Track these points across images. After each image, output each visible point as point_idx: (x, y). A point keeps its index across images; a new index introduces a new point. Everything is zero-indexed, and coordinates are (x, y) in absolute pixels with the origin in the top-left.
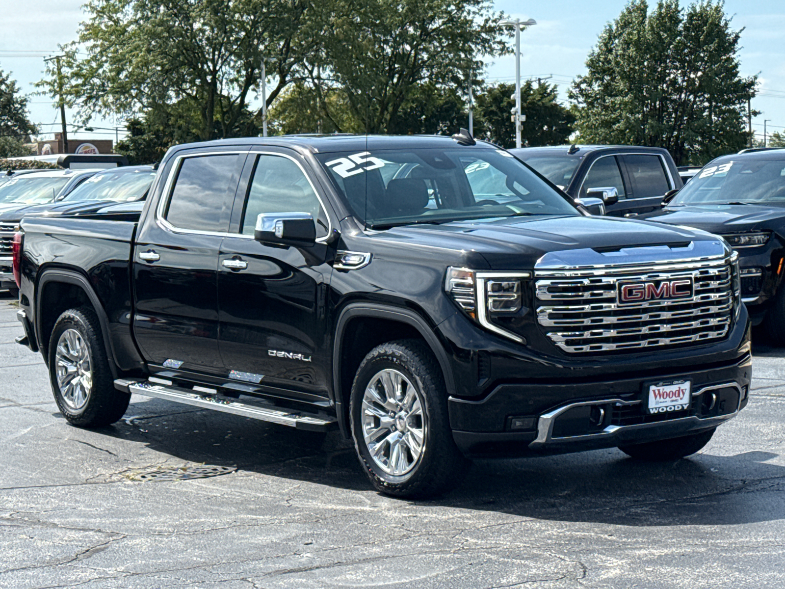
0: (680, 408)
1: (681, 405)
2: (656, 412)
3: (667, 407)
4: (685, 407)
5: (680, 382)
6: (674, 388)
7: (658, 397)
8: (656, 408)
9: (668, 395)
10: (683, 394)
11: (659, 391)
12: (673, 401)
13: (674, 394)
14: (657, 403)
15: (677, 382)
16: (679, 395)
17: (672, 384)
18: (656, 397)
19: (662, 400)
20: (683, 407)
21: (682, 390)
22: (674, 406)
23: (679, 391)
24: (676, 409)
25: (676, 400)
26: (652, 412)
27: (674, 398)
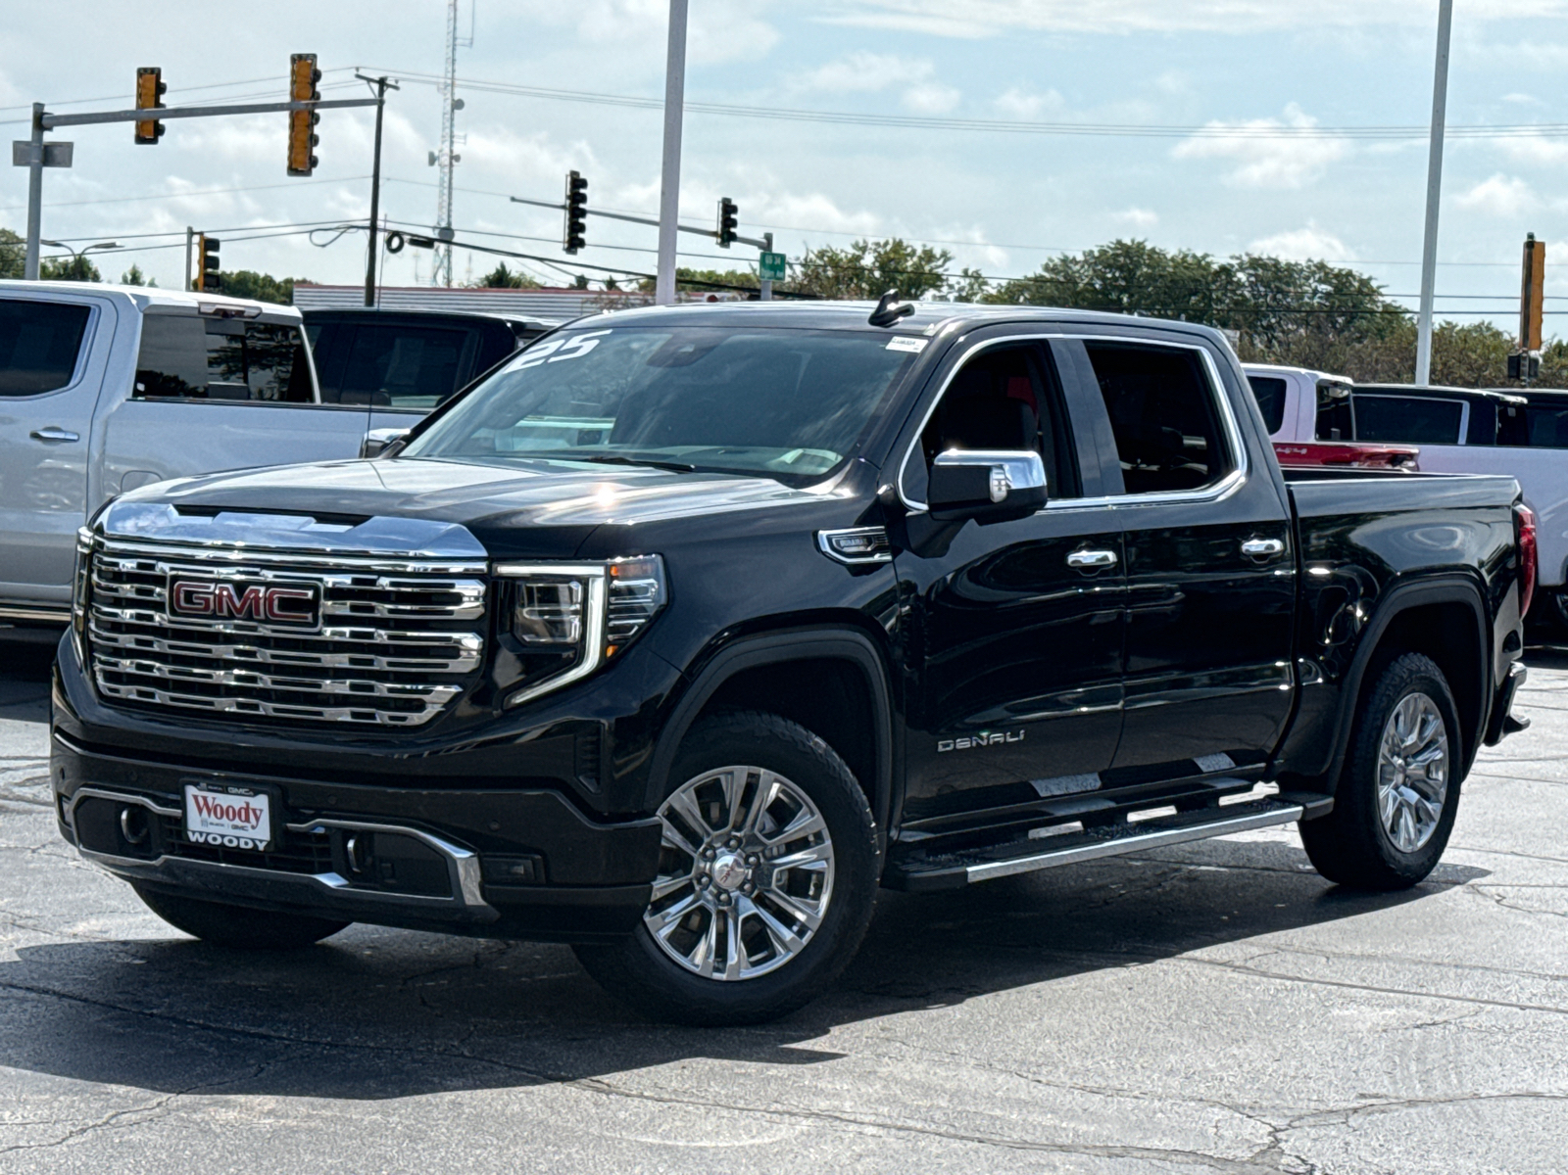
0: (250, 845)
1: (253, 840)
2: (201, 840)
3: (223, 836)
4: (261, 847)
5: (242, 791)
6: (234, 801)
7: (205, 811)
8: (201, 833)
9: (225, 812)
10: (257, 819)
11: (205, 799)
12: (236, 827)
13: (237, 814)
14: (204, 823)
15: (235, 790)
16: (247, 820)
17: (225, 791)
18: (200, 810)
19: (213, 819)
20: (255, 846)
21: (254, 811)
22: (238, 838)
23: (247, 810)
24: (242, 846)
25: (242, 828)
26: (193, 838)
27: (237, 822)
